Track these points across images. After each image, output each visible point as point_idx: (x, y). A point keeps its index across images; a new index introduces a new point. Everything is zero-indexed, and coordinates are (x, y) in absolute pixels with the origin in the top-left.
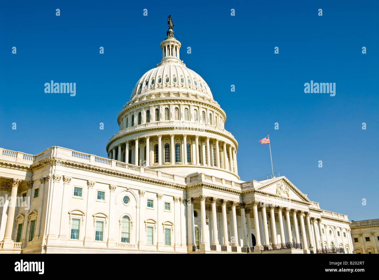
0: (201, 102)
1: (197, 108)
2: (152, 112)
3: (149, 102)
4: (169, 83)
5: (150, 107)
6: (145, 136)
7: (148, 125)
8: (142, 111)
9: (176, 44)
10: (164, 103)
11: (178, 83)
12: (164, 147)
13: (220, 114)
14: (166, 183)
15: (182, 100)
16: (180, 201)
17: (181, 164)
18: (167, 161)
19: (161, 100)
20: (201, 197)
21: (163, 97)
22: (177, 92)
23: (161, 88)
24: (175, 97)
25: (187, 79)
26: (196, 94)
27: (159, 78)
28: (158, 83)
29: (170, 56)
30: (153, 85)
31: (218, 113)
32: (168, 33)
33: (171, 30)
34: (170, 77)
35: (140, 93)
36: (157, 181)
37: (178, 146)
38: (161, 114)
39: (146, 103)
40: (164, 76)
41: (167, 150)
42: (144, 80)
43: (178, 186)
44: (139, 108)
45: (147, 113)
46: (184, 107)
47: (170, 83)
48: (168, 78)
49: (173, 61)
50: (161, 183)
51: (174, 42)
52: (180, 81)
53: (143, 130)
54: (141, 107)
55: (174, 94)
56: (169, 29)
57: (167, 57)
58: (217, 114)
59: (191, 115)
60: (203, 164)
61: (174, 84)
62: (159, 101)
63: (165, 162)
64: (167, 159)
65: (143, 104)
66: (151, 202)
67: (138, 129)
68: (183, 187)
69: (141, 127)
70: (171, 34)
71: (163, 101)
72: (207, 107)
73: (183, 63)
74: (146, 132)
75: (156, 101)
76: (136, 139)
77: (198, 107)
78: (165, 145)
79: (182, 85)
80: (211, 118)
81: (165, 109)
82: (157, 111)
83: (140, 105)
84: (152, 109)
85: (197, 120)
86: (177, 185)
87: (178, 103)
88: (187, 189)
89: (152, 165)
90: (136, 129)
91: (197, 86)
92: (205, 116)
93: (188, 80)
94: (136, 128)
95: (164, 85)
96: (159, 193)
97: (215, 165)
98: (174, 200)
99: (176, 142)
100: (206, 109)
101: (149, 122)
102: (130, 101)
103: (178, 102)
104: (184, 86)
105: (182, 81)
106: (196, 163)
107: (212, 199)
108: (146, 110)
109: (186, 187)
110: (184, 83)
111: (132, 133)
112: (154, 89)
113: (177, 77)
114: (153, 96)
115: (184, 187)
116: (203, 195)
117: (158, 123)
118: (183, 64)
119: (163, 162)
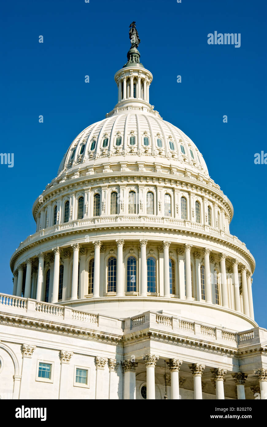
0: (179, 181)
1: (170, 191)
2: (88, 200)
3: (83, 182)
4: (121, 146)
5: (84, 190)
6: (72, 244)
7: (77, 224)
8: (71, 199)
9: (143, 76)
10: (110, 183)
11: (138, 145)
12: (106, 263)
13: (217, 202)
14: (79, 330)
15: (142, 176)
16: (109, 366)
17: (136, 295)
18: (112, 290)
19: (104, 178)
20: (146, 358)
21: (108, 171)
22: (134, 163)
23: (106, 157)
24: (131, 171)
25: (155, 139)
26: (170, 166)
27: (104, 139)
28: (102, 148)
29: (130, 98)
30: (94, 150)
31: (214, 200)
32: (130, 55)
33: (135, 50)
34: (124, 135)
35: (70, 166)
36: (61, 327)
37: (132, 262)
38: (103, 203)
39: (78, 184)
40: (114, 133)
41: (112, 270)
42: (78, 143)
43: (106, 336)
44: (65, 193)
45: (79, 201)
46: (146, 189)
47: (123, 146)
48: (121, 137)
49: (135, 107)
50: (68, 331)
51: (138, 71)
52: (142, 142)
53: (68, 233)
54: (69, 192)
55: (129, 166)
56: (132, 48)
57: (126, 99)
58: (212, 202)
59: (158, 203)
60: (179, 295)
61: (131, 148)
62: (101, 179)
63: (109, 291)
64: (112, 285)
65: (73, 185)
66: (48, 368)
67: (59, 230)
68: (115, 338)
69: (67, 228)
70: (134, 57)
71: (107, 179)
72: (190, 189)
73: (154, 109)
74: (74, 237)
75: (95, 180)
76: (56, 250)
77: (173, 189)
78: (109, 259)
79: (144, 150)
80: (198, 210)
81: (112, 194)
82: (97, 197)
83: (68, 187)
84: (88, 194)
85: (171, 212)
86: (103, 334)
87: (134, 183)
88: (125, 343)
89: (83, 298)
90: (56, 231)
91: (175, 151)
92: (186, 205)
93: (158, 140)
94: (58, 229)
95: (113, 150)
96: (65, 350)
97: (204, 298)
98: (96, 364)
99: (129, 255)
100: (189, 193)
101: (82, 217)
102: (53, 181)
103: (134, 181)
104: (150, 151)
105: (146, 142)
106: (164, 295)
107: (170, 363)
108: (78, 197)
109: (123, 338)
110: (149, 146)
111: (49, 239)
112: (94, 158)
113: (136, 136)
114: (92, 171)
115: (117, 338)
116: (151, 355)
117: (96, 221)
118: (154, 111)
119: (104, 293)
